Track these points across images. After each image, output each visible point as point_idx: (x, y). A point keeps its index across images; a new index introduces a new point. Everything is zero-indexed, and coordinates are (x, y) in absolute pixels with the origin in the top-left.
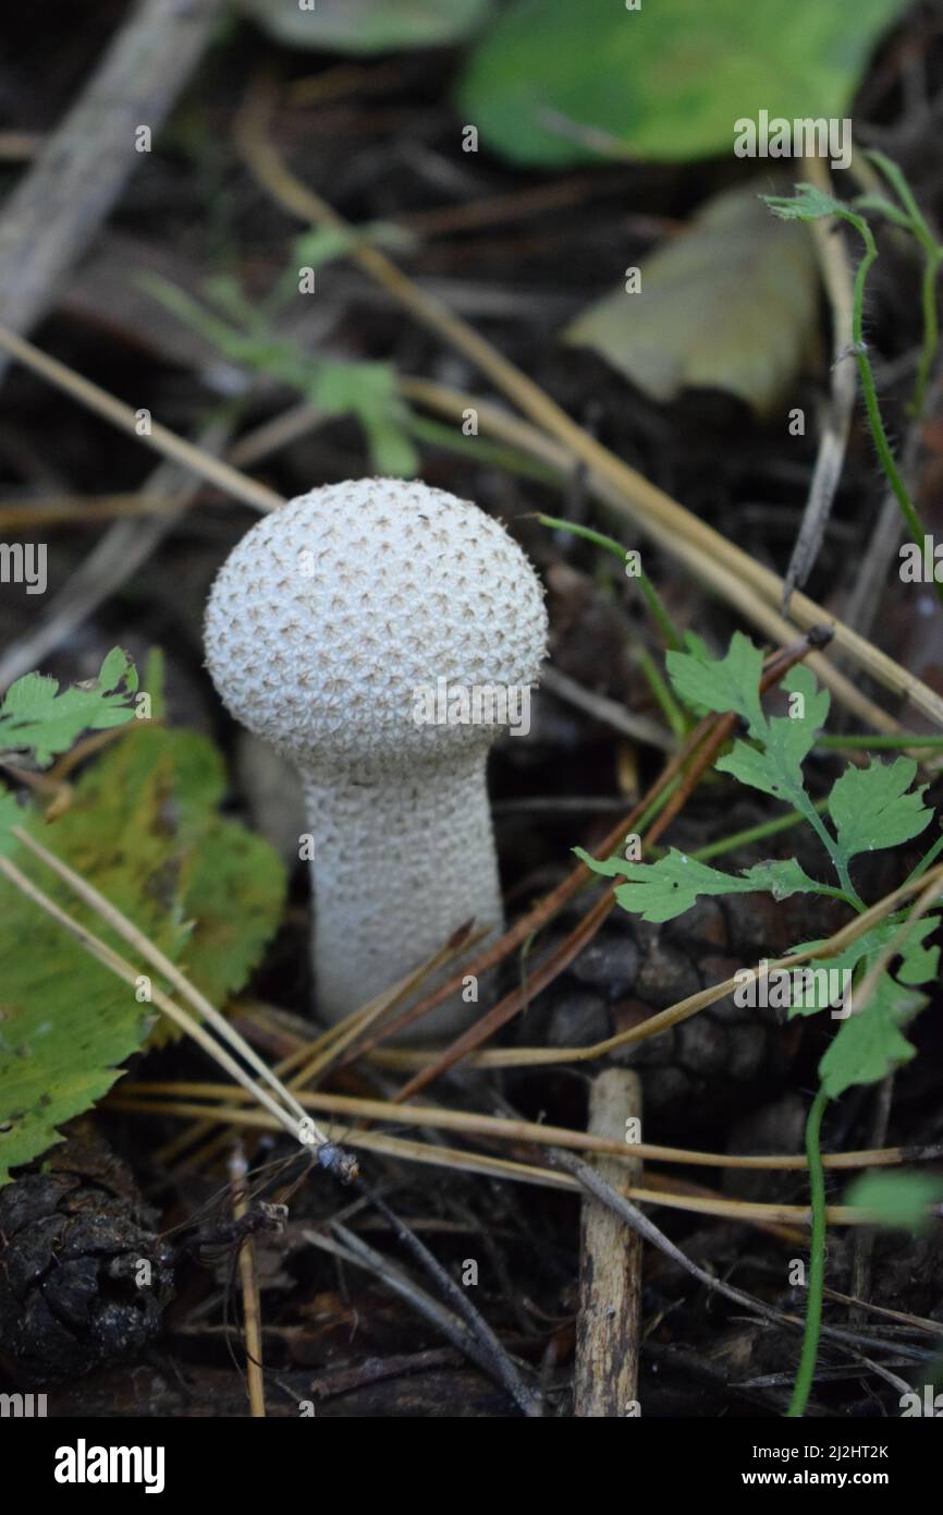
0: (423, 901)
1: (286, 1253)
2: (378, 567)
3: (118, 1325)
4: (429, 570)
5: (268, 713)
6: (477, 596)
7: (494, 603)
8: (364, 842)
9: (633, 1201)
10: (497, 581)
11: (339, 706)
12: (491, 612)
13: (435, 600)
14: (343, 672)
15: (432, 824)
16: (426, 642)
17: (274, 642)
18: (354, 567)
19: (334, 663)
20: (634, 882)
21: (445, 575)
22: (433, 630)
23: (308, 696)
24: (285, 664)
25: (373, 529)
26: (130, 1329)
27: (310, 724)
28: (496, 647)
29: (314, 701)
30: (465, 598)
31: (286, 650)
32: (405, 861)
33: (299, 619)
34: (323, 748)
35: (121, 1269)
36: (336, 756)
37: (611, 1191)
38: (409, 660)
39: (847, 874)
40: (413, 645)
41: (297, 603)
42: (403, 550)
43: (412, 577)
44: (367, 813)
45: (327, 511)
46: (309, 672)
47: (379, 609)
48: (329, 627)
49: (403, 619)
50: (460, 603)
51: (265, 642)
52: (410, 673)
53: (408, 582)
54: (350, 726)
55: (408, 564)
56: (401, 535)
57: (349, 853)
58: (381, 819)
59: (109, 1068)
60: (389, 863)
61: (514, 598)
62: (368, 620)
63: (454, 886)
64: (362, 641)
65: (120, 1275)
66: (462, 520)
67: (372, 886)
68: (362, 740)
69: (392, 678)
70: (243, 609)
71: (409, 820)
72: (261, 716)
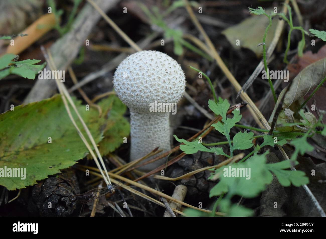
0: (149, 141)
1: (105, 206)
2: (148, 69)
3: (60, 210)
4: (158, 71)
5: (121, 94)
6: (167, 79)
7: (171, 81)
8: (139, 126)
9: (174, 212)
10: (173, 77)
11: (134, 96)
12: (170, 83)
13: (158, 78)
14: (136, 89)
15: (153, 125)
16: (154, 86)
17: (124, 80)
18: (143, 68)
19: (134, 86)
20: (186, 145)
21: (161, 73)
22: (156, 84)
23: (128, 92)
24: (125, 85)
25: (149, 61)
26: (62, 212)
27: (128, 98)
28: (169, 90)
29: (129, 94)
30: (164, 79)
31: (126, 82)
32: (147, 132)
33: (129, 76)
34: (130, 104)
35: (63, 200)
36: (133, 106)
37: (170, 209)
38: (150, 89)
39: (232, 153)
40: (151, 86)
41: (130, 73)
42: (154, 66)
43: (154, 72)
44: (140, 120)
45: (142, 55)
46: (129, 87)
47: (146, 77)
48: (135, 79)
49: (150, 80)
50: (163, 79)
51: (122, 79)
52: (149, 92)
53: (153, 73)
54: (136, 100)
55: (154, 69)
56: (155, 63)
57: (136, 128)
58: (143, 122)
59: (75, 161)
60: (143, 131)
61: (176, 81)
62: (143, 79)
63: (157, 139)
64: (141, 83)
65: (63, 201)
66: (169, 63)
67: (140, 135)
68: (138, 104)
69: (145, 92)
70: (120, 72)
71: (148, 123)
72: (120, 95)
